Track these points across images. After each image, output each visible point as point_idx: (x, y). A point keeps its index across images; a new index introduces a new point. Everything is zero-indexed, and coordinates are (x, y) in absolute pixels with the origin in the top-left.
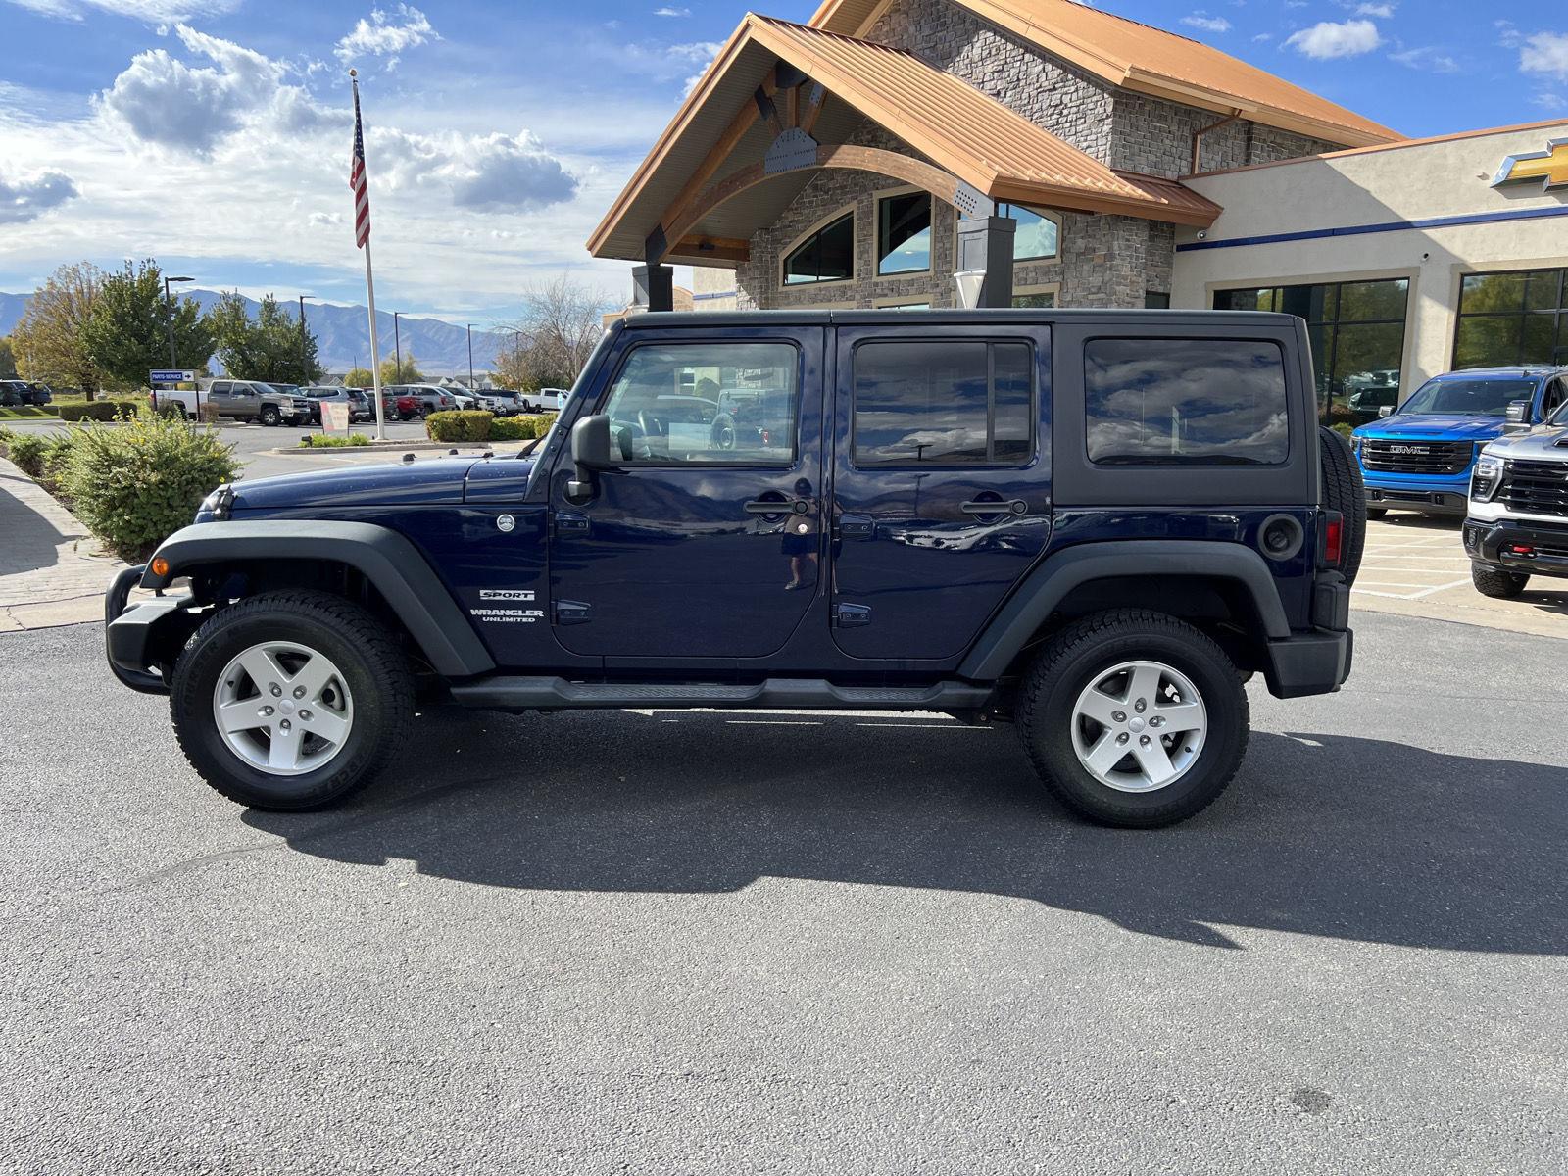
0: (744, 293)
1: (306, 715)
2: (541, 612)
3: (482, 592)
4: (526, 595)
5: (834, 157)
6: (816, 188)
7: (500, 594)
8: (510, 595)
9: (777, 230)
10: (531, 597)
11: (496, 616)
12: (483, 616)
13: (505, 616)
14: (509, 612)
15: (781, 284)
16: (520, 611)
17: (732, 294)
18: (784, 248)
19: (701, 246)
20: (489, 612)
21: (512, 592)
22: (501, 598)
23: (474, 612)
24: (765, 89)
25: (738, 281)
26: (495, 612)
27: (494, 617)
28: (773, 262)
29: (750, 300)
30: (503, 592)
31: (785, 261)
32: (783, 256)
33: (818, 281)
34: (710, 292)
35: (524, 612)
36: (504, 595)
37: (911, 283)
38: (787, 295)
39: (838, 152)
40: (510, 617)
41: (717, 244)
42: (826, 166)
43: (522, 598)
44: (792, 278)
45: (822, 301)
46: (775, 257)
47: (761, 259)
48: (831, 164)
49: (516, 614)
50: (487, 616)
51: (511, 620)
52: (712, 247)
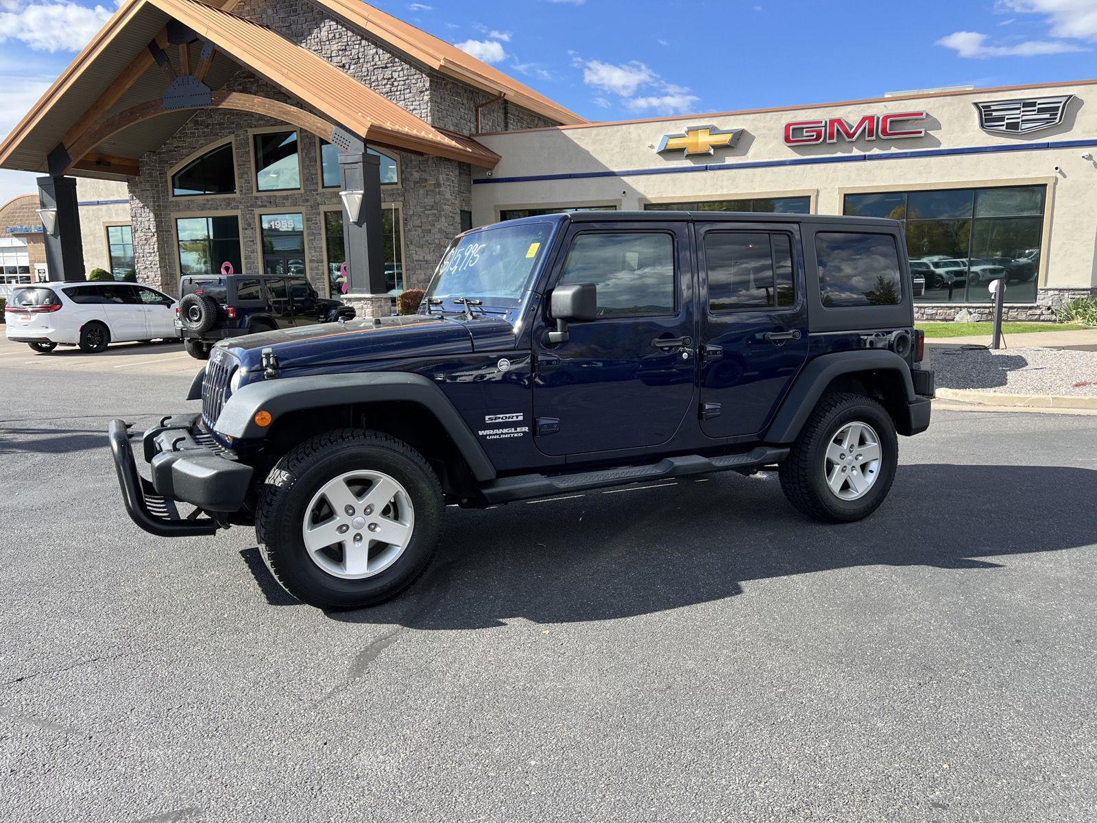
0: (137, 201)
1: (372, 526)
2: (527, 428)
3: (487, 418)
4: (517, 417)
5: (227, 100)
6: (196, 123)
7: (499, 418)
8: (506, 417)
9: (164, 153)
10: (521, 418)
11: (496, 434)
12: (487, 435)
13: (502, 434)
14: (505, 431)
15: (171, 194)
16: (513, 429)
17: (126, 202)
18: (171, 167)
19: (98, 163)
20: (491, 432)
21: (508, 415)
22: (500, 420)
23: (481, 433)
24: (158, 42)
25: (130, 192)
26: (496, 431)
27: (494, 435)
28: (161, 178)
29: (143, 207)
30: (501, 416)
31: (173, 177)
32: (171, 173)
33: (205, 194)
34: (95, 199)
35: (516, 430)
36: (502, 419)
37: (286, 198)
38: (177, 204)
39: (230, 97)
40: (505, 434)
41: (112, 161)
42: (220, 107)
43: (515, 419)
44: (178, 192)
45: (210, 209)
46: (163, 174)
47: (150, 175)
48: (224, 105)
49: (510, 431)
50: (490, 435)
51: (507, 436)
52: (109, 164)
